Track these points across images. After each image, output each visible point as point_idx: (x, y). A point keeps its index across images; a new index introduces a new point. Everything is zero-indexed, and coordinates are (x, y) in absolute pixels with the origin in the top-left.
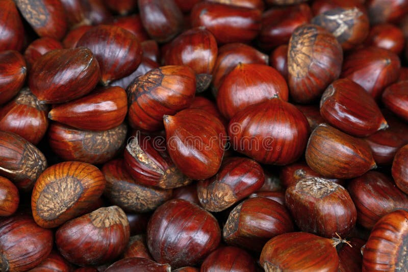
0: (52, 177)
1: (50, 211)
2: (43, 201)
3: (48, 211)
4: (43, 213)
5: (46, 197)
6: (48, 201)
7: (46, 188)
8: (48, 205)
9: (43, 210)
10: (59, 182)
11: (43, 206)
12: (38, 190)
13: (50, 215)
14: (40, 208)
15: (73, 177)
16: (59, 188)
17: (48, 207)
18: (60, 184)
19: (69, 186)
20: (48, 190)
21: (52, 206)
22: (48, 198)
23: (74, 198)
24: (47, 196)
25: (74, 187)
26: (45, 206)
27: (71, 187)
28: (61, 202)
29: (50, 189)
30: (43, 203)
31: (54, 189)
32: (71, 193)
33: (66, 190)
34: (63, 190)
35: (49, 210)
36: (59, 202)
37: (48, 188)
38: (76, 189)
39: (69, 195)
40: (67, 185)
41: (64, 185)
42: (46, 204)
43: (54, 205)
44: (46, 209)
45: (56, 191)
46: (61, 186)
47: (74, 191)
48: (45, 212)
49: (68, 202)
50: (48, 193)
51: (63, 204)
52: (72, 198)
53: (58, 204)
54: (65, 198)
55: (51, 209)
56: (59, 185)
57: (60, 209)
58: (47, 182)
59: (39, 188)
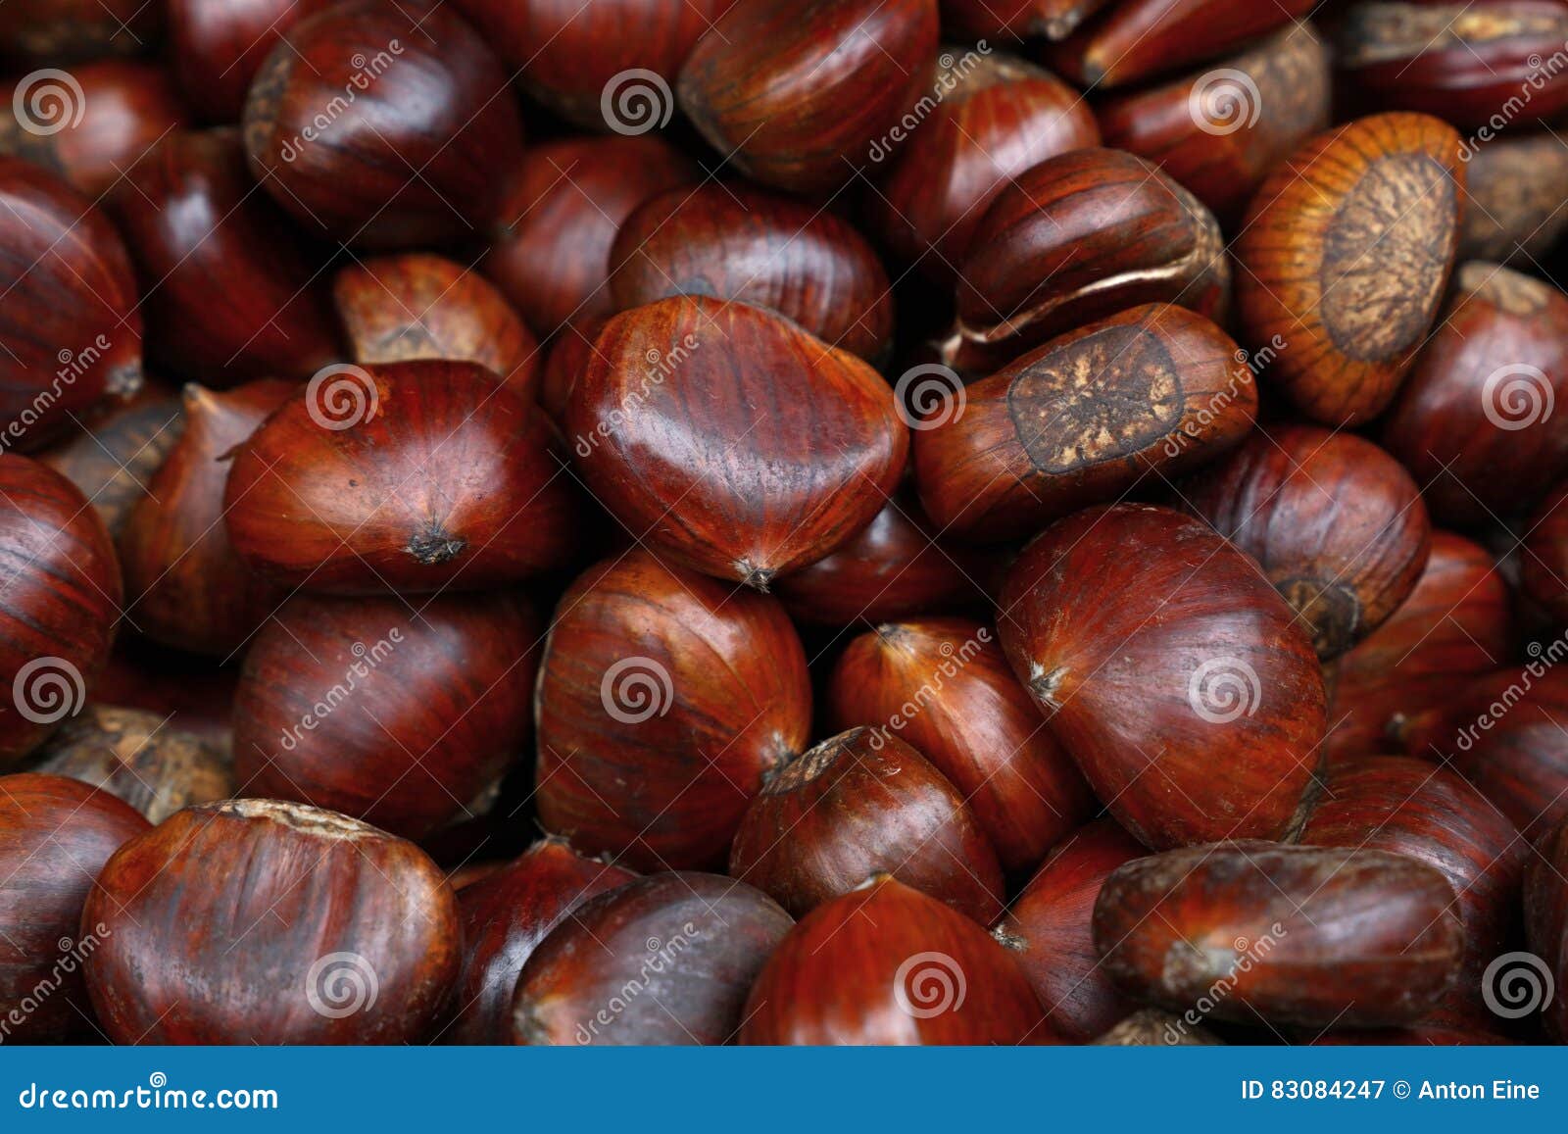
0: (1323, 199)
1: (1397, 312)
2: (1346, 294)
3: (1386, 317)
4: (1368, 337)
5: (1352, 274)
6: (1364, 280)
7: (1330, 243)
8: (1376, 296)
9: (1366, 325)
10: (1362, 198)
11: (1359, 310)
12: (1297, 273)
13: (1402, 327)
14: (1346, 328)
15: (1388, 156)
16: (1375, 212)
17: (1381, 300)
18: (1371, 198)
19: (1404, 189)
20: (1345, 246)
21: (1392, 288)
22: (1361, 272)
23: (1444, 219)
24: (1354, 265)
25: (1421, 180)
26: (1368, 306)
27: (1411, 188)
28: (1416, 255)
29: (1350, 235)
30: (1352, 302)
31: (1364, 228)
32: (1426, 207)
33: (1404, 208)
34: (1393, 213)
35: (1390, 310)
36: (1409, 258)
37: (1339, 238)
38: (1428, 183)
39: (1422, 217)
40: (1395, 190)
41: (1385, 197)
42: (1367, 295)
43: (1400, 280)
44: (1373, 314)
45: (1377, 228)
46: (1378, 203)
47: (1431, 194)
48: (1377, 327)
49: (1435, 243)
50: (1352, 255)
51: (1425, 255)
52: (1438, 221)
53: (1410, 265)
54: (1420, 234)
55: (1398, 300)
56: (1370, 204)
57: (1426, 280)
58: (1315, 224)
59: (1301, 265)
